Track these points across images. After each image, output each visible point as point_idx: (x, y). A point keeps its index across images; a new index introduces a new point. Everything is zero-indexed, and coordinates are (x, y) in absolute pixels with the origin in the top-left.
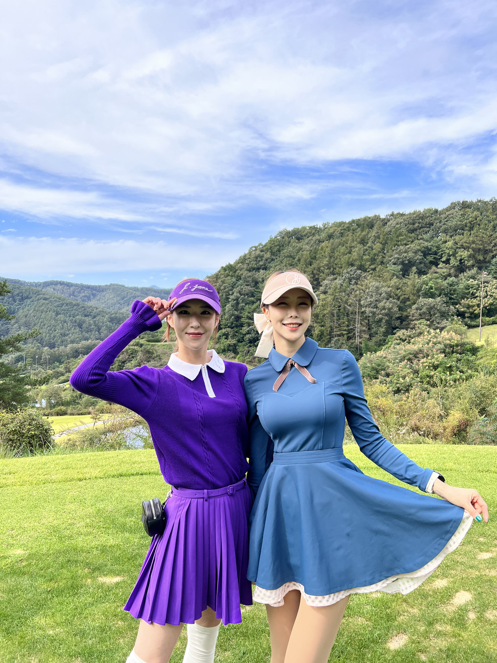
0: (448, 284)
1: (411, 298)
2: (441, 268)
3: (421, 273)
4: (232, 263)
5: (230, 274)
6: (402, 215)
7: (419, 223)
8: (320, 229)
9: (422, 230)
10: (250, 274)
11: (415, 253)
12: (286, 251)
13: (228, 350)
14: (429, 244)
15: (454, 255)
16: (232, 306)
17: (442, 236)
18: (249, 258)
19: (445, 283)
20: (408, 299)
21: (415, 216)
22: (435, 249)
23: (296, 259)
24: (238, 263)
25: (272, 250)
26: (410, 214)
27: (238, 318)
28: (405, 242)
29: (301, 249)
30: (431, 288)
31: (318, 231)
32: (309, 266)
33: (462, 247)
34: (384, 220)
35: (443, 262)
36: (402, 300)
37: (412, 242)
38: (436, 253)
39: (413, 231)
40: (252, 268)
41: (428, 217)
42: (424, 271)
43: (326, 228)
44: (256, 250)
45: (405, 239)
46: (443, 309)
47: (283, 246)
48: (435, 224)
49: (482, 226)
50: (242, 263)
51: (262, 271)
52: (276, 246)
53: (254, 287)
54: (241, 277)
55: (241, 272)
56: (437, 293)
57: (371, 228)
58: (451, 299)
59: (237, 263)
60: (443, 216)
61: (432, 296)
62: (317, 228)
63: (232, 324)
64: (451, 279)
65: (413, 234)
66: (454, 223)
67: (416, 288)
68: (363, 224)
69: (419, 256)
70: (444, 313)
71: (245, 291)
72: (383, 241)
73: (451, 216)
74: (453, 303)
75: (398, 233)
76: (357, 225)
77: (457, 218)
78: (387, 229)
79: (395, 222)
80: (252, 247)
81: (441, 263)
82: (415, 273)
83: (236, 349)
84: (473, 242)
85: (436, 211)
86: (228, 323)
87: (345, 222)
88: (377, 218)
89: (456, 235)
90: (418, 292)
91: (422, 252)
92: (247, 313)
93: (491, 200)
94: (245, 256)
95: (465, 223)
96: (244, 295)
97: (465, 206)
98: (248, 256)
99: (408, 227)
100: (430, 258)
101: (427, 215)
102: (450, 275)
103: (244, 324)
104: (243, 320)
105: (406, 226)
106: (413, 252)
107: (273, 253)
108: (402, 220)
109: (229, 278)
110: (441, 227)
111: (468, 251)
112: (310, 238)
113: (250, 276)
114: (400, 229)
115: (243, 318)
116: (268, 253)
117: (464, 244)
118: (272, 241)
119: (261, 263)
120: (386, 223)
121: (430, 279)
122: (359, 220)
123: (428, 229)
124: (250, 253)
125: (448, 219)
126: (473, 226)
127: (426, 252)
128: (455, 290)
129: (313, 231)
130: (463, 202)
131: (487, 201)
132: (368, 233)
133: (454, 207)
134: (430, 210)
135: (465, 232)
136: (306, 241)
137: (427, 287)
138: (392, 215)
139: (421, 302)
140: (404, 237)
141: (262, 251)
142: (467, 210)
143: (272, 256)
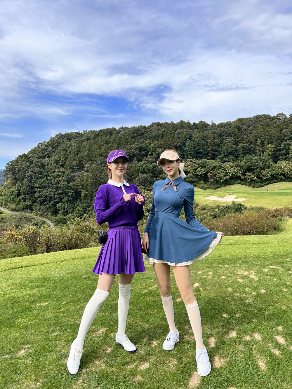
0: (153, 166)
1: (134, 174)
2: (149, 158)
3: (139, 160)
4: (26, 153)
5: (25, 160)
6: (128, 128)
7: (136, 133)
8: (82, 134)
9: (138, 137)
10: (39, 160)
11: (135, 149)
12: (61, 146)
13: (26, 208)
14: (142, 145)
15: (155, 151)
16: (27, 180)
17: (148, 141)
18: (38, 150)
19: (151, 166)
20: (133, 175)
21: (134, 129)
22: (145, 148)
23: (68, 152)
24: (31, 153)
25: (53, 146)
26: (131, 128)
27: (32, 188)
28: (130, 143)
29: (71, 145)
30: (144, 169)
31: (80, 135)
32: (77, 156)
33: (159, 147)
34: (118, 130)
35: (150, 155)
36: (130, 175)
37: (134, 143)
38: (146, 150)
39: (133, 137)
40: (40, 156)
41: (141, 130)
42: (140, 160)
43: (85, 134)
44: (42, 145)
45: (130, 141)
46: (151, 180)
47: (60, 143)
48: (144, 134)
49: (168, 136)
50: (33, 153)
51: (47, 158)
52: (55, 143)
53: (42, 168)
54: (33, 162)
55: (33, 159)
56: (148, 171)
57: (111, 135)
58: (154, 174)
59: (29, 153)
60: (148, 130)
61: (145, 173)
62: (80, 133)
63: (28, 191)
64: (154, 164)
65: (134, 139)
66: (154, 134)
67: (137, 169)
68: (107, 132)
69: (137, 152)
70: (151, 182)
71: (36, 171)
72: (118, 142)
73: (152, 130)
74: (155, 176)
75: (126, 138)
76: (103, 133)
77: (156, 131)
78: (120, 136)
79: (124, 132)
80: (39, 143)
81: (149, 155)
82: (136, 161)
83: (32, 208)
84: (164, 144)
85: (145, 127)
86: (25, 191)
87: (96, 131)
88: (114, 129)
89: (155, 140)
90: (138, 171)
91: (139, 149)
92: (38, 185)
93: (171, 123)
94: (35, 148)
95: (160, 134)
96: (35, 173)
97: (159, 125)
98: (37, 149)
99: (131, 135)
100: (143, 153)
101: (141, 129)
102: (153, 162)
103: (36, 192)
104: (35, 189)
105: (130, 134)
106: (134, 149)
107: (53, 148)
108: (128, 131)
109: (25, 162)
110: (148, 136)
111: (161, 149)
112: (76, 139)
113: (39, 162)
114: (127, 136)
115: (35, 187)
116: (50, 147)
117: (160, 145)
118: (52, 140)
119: (46, 153)
120: (119, 133)
121: (144, 164)
122: (104, 130)
123: (141, 137)
124: (38, 147)
125: (151, 131)
126: (163, 136)
127: (141, 149)
128: (156, 170)
129: (78, 135)
130: (158, 123)
131: (169, 123)
132: (110, 138)
133: (154, 125)
134: (142, 126)
135: (160, 139)
136: (74, 141)
137: (143, 168)
138: (122, 128)
139: (140, 176)
140: (129, 140)
141: (46, 146)
142: (160, 127)
143: (53, 149)
